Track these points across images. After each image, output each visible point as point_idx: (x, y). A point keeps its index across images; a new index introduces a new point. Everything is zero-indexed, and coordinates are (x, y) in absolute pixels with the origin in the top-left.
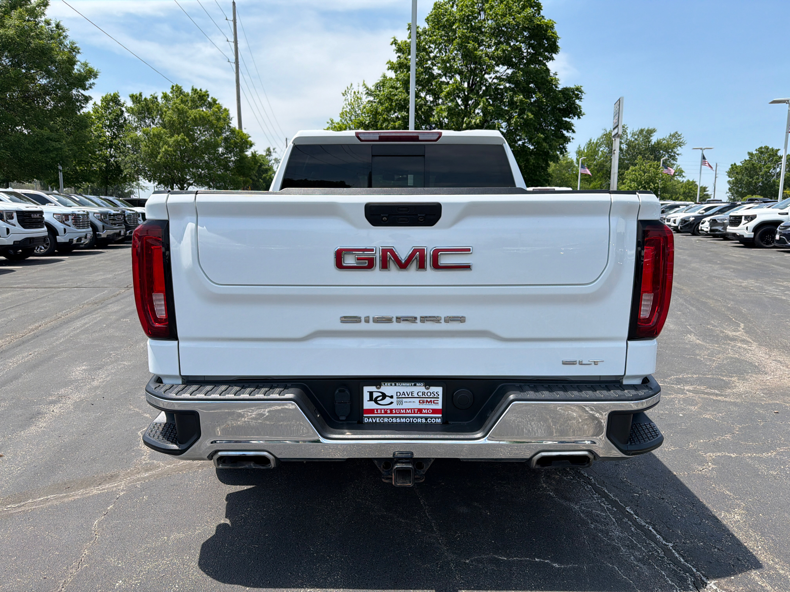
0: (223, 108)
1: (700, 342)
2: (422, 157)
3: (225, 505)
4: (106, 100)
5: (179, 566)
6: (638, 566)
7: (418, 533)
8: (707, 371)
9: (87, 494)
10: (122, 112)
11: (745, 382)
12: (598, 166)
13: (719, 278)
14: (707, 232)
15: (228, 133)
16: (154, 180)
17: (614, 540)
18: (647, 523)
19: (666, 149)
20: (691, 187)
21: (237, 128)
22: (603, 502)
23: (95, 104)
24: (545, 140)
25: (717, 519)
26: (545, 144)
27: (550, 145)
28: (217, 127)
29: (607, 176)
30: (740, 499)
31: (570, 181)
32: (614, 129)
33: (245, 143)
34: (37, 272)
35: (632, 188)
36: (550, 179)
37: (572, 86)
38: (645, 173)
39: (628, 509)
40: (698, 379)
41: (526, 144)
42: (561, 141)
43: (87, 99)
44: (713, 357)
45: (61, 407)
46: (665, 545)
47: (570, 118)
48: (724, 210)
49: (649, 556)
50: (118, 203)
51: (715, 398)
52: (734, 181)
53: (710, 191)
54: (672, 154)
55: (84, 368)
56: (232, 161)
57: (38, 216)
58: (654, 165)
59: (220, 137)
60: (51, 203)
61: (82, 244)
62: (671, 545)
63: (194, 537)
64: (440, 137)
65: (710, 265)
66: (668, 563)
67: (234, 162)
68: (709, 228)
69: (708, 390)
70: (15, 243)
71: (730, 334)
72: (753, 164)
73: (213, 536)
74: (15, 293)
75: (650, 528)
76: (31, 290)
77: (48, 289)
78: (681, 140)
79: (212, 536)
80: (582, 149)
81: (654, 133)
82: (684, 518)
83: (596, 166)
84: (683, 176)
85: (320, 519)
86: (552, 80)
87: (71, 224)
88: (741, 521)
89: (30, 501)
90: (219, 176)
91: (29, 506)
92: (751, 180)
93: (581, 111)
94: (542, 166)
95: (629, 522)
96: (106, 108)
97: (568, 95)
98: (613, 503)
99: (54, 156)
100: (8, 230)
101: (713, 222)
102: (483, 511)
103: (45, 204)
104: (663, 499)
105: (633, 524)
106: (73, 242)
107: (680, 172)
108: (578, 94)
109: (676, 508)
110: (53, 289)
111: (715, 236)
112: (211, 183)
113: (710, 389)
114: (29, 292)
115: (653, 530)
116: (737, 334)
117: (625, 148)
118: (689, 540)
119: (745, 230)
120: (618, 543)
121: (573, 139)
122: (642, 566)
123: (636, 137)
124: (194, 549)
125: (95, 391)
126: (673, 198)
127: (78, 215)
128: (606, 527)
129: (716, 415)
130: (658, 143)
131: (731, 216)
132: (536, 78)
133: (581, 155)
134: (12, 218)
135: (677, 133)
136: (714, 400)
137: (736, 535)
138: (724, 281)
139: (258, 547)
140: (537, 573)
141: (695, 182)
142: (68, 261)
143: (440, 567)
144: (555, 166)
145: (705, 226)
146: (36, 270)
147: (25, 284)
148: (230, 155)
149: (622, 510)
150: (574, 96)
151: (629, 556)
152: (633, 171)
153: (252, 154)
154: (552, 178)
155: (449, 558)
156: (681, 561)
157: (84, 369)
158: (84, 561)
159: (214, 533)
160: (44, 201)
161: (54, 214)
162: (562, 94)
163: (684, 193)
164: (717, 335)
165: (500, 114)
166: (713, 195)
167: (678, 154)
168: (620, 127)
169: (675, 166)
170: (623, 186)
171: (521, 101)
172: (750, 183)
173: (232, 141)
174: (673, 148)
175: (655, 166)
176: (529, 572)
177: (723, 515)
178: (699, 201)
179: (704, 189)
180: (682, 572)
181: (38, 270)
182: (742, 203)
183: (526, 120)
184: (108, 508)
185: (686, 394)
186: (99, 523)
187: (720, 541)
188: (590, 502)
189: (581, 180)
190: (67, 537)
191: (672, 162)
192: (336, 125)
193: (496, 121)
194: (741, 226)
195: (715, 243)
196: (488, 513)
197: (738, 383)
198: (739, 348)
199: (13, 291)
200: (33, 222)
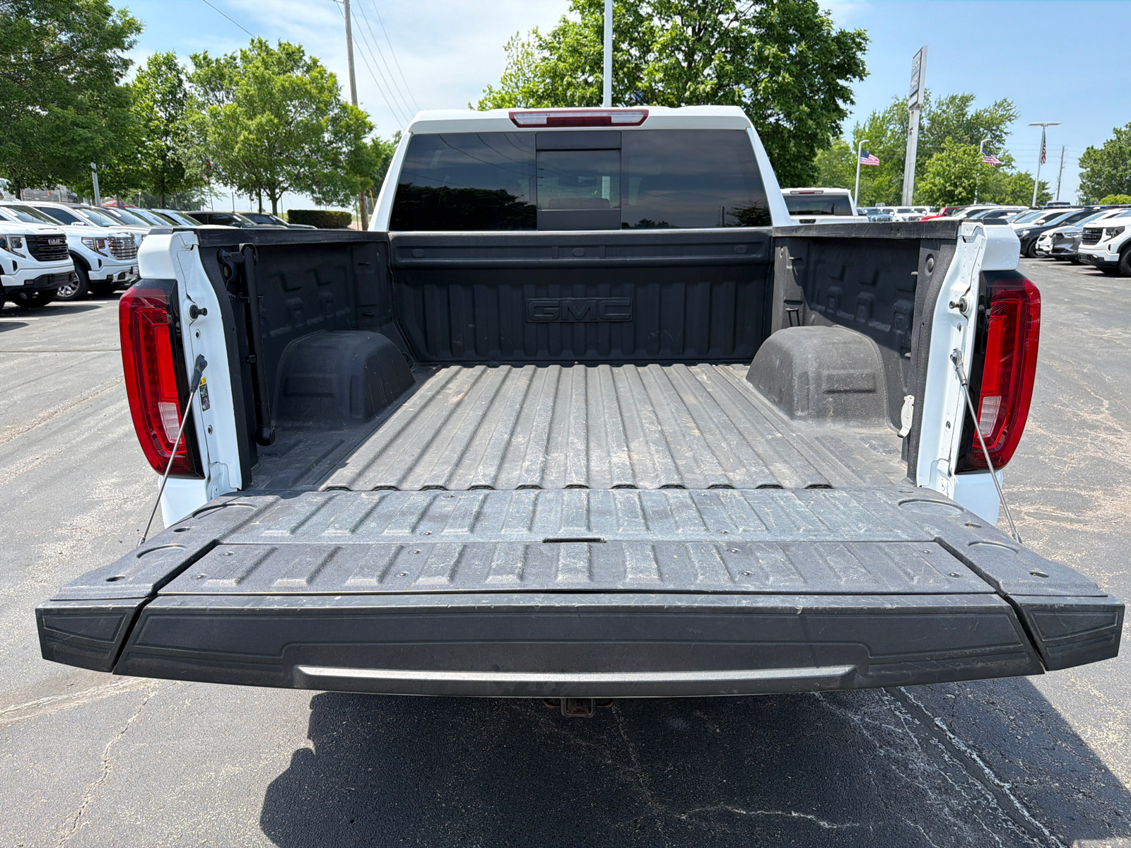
0: (328, 73)
1: (1043, 432)
2: (616, 151)
3: (309, 716)
4: (154, 62)
5: (230, 825)
6: (955, 825)
7: (605, 765)
8: (1055, 481)
9: (99, 695)
10: (181, 81)
11: (1115, 498)
12: (886, 153)
13: (1068, 326)
14: (1047, 252)
15: (336, 111)
16: (232, 183)
17: (916, 778)
18: (968, 747)
19: (989, 126)
20: (1023, 183)
21: (350, 103)
22: (898, 708)
23: (140, 69)
24: (810, 115)
25: (1080, 740)
26: (810, 122)
27: (818, 124)
28: (319, 102)
29: (899, 169)
30: (1116, 705)
31: (844, 176)
32: (912, 96)
33: (361, 126)
34: (59, 326)
35: (936, 186)
36: (816, 174)
37: (852, 31)
38: (956, 162)
39: (938, 721)
40: (1043, 493)
41: (780, 122)
42: (834, 115)
43: (126, 64)
44: (1064, 456)
45: (72, 547)
46: (998, 785)
47: (847, 80)
48: (1075, 218)
49: (973, 807)
50: (179, 219)
51: (1069, 526)
52: (1090, 173)
53: (1051, 189)
54: (998, 133)
55: (113, 480)
56: (344, 153)
57: (58, 242)
58: (970, 150)
59: (325, 117)
60: (79, 221)
61: (127, 282)
62: (1007, 786)
63: (257, 773)
64: (644, 118)
65: (1054, 305)
66: (1004, 820)
67: (347, 155)
68: (1051, 246)
69: (1058, 513)
70: (27, 283)
71: (1090, 417)
72: (1120, 148)
73: (287, 771)
74: (24, 360)
75: (974, 756)
76: (47, 354)
77: (73, 354)
78: (1011, 112)
79: (284, 770)
80: (861, 127)
81: (972, 102)
82: (1028, 737)
83: (883, 152)
84: (1013, 167)
85: (455, 741)
86: (822, 22)
87: (108, 253)
88: (1119, 744)
89: (12, 707)
90: (326, 176)
91: (9, 717)
92: (1114, 172)
93: (864, 69)
94: (804, 156)
95: (941, 746)
96: (157, 74)
97: (846, 44)
98: (914, 710)
99: (83, 149)
100: (15, 264)
101: (1059, 237)
102: (710, 727)
103: (70, 224)
104: (993, 703)
105: (946, 748)
106: (112, 279)
107: (1009, 161)
108: (860, 43)
109: (1014, 720)
110: (80, 353)
111: (1059, 259)
112: (314, 187)
113: (1061, 510)
114: (44, 358)
115: (978, 759)
116: (1099, 417)
117: (926, 125)
118: (1037, 777)
119: (1107, 250)
120: (923, 784)
121: (851, 113)
122: (961, 824)
123: (944, 108)
124: (256, 794)
125: (127, 519)
126: (997, 200)
127: (119, 239)
128: (903, 754)
129: (1071, 555)
130: (978, 117)
131: (1085, 229)
132: (799, 20)
133: (861, 137)
134: (19, 246)
135: (1005, 100)
136: (1068, 531)
137: (1111, 769)
138: (1076, 330)
139: (355, 791)
140: (794, 839)
141: (1029, 175)
142: (106, 308)
143: (640, 828)
144: (823, 154)
145: (1046, 244)
146: (58, 323)
147: (40, 346)
148: (340, 144)
149: (928, 722)
150: (854, 45)
151: (941, 806)
152: (939, 160)
153: (373, 140)
154: (819, 173)
155: (655, 812)
156: (1024, 816)
157: (113, 483)
158: (84, 815)
159: (287, 766)
160: (68, 219)
161: (82, 238)
162: (837, 43)
163: (1013, 192)
164: (1069, 419)
165: (741, 76)
166: (1056, 195)
167: (1005, 133)
168: (921, 93)
169: (1002, 151)
170: (923, 183)
171: (775, 56)
172: (1113, 177)
173: (343, 123)
174: (1000, 124)
175: (972, 152)
176: (781, 836)
177: (1089, 733)
178: (1036, 204)
179: (1043, 186)
180: (1026, 837)
181: (62, 322)
182: (1102, 208)
183: (781, 85)
184: (130, 721)
185: (1024, 519)
186: (114, 746)
187: (1087, 780)
188: (878, 709)
189: (860, 173)
190: (62, 771)
191: (997, 145)
192: (496, 95)
193: (735, 87)
194: (1100, 243)
195: (1060, 270)
196: (718, 730)
197: (1104, 500)
198: (1103, 441)
199: (21, 356)
200: (51, 252)
